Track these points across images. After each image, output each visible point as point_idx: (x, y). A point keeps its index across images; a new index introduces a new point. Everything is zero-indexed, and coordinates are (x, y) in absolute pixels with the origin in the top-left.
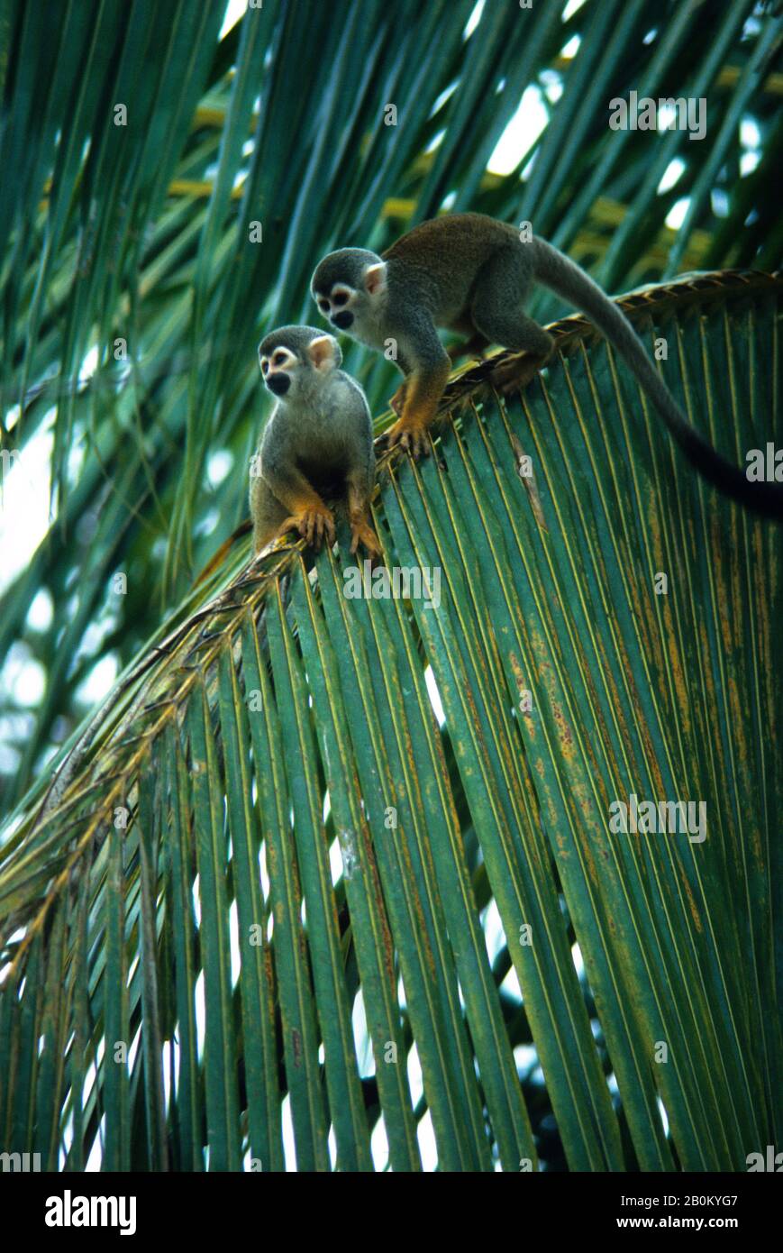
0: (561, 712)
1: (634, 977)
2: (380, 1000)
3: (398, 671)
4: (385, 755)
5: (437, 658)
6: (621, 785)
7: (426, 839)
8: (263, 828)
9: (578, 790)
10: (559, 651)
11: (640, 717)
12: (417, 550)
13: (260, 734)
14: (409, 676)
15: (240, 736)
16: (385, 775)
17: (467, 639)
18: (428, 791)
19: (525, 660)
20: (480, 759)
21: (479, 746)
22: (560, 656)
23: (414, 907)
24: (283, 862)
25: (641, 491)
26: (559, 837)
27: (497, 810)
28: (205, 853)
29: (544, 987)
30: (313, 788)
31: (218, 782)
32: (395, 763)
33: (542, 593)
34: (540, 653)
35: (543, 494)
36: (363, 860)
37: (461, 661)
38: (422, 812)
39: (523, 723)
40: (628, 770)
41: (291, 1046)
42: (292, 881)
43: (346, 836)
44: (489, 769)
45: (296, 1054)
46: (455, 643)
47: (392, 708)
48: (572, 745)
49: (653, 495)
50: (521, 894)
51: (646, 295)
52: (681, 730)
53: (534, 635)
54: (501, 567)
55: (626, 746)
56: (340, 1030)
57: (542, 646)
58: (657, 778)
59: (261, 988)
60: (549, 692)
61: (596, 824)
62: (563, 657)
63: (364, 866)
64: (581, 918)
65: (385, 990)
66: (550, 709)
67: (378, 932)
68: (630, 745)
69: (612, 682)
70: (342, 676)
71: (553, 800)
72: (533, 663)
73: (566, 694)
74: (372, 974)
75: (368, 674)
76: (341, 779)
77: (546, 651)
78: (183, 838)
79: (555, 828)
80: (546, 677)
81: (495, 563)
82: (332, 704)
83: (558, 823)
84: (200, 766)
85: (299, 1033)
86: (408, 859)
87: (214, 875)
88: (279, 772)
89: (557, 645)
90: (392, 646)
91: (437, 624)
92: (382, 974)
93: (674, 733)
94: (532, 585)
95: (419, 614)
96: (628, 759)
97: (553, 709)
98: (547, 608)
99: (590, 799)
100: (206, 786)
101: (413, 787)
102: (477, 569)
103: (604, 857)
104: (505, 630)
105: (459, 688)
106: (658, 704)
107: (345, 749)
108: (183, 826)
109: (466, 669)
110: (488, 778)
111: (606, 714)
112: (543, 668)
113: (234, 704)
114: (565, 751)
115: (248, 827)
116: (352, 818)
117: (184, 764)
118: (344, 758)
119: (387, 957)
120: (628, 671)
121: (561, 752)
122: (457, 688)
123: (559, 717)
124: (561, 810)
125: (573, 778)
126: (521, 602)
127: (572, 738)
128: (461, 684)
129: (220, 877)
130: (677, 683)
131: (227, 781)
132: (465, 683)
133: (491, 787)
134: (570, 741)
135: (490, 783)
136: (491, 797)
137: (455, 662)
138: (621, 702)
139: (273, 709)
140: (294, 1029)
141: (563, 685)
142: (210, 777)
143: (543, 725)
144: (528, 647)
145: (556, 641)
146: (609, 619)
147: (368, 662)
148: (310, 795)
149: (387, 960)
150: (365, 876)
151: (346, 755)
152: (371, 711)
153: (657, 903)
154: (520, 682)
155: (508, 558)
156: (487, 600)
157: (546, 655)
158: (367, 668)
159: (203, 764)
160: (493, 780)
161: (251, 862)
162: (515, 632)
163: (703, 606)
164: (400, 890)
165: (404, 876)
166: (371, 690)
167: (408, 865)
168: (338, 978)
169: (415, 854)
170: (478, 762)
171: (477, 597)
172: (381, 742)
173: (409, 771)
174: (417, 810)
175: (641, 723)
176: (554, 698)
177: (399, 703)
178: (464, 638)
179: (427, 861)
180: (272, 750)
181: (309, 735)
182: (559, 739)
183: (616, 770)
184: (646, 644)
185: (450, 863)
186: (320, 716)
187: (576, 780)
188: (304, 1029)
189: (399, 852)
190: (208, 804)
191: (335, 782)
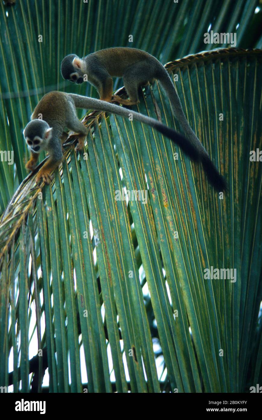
0: (164, 192)
1: (183, 280)
2: (107, 286)
3: (113, 177)
4: (108, 205)
5: (125, 173)
6: (182, 217)
7: (120, 233)
8: (70, 228)
9: (169, 218)
10: (165, 172)
11: (190, 196)
12: (120, 136)
13: (69, 197)
14: (116, 178)
15: (62, 198)
16: (108, 211)
17: (135, 167)
18: (121, 218)
19: (153, 175)
20: (138, 207)
21: (138, 203)
22: (165, 173)
23: (116, 256)
24: (77, 239)
25: (196, 120)
26: (161, 234)
27: (143, 224)
28: (52, 238)
29: (155, 284)
30: (86, 215)
31: (55, 214)
32: (111, 208)
33: (161, 152)
34: (159, 172)
35: (163, 119)
36: (101, 240)
37: (133, 174)
38: (119, 224)
39: (152, 196)
40: (185, 213)
41: (80, 300)
42: (80, 246)
43: (96, 231)
44: (141, 211)
45: (82, 302)
46: (131, 168)
47: (111, 189)
48: (167, 203)
49: (200, 121)
50: (150, 253)
51: (203, 54)
52: (204, 200)
53: (157, 166)
54: (147, 143)
55: (184, 205)
56: (94, 296)
57: (159, 170)
58: (194, 216)
59: (71, 282)
60: (161, 185)
61: (174, 230)
62: (166, 173)
63: (102, 242)
64: (166, 262)
65: (108, 283)
66: (161, 191)
67: (106, 263)
68: (186, 205)
69: (181, 183)
70: (95, 178)
71: (160, 222)
72: (156, 176)
73: (166, 186)
74: (104, 278)
75: (103, 178)
76: (95, 213)
77: (161, 171)
78: (45, 233)
79: (160, 232)
80: (160, 180)
81: (145, 142)
82: (92, 187)
83: (161, 230)
84: (49, 209)
85: (83, 296)
86: (115, 240)
87: (55, 245)
88: (75, 210)
89: (164, 170)
90: (111, 168)
91: (126, 162)
92: (107, 277)
93: (201, 201)
94: (157, 149)
95: (120, 158)
96: (185, 209)
97: (162, 191)
98: (162, 157)
99: (172, 221)
100: (52, 215)
101: (117, 216)
102: (139, 144)
103: (175, 240)
104: (148, 164)
105: (132, 183)
106: (197, 191)
107: (96, 202)
108: (44, 229)
109: (135, 177)
110: (140, 214)
111: (179, 193)
112: (159, 177)
113: (60, 188)
114: (165, 205)
115: (66, 229)
116: (98, 225)
117: (44, 208)
118: (95, 206)
119: (109, 272)
120: (187, 180)
121: (163, 205)
122: (131, 183)
123: (164, 193)
124: (162, 226)
125: (167, 214)
126: (153, 155)
127: (168, 201)
128: (133, 182)
129: (57, 246)
130: (204, 185)
131: (59, 213)
132: (134, 182)
133: (141, 217)
134: (167, 202)
135: (141, 215)
136: (141, 220)
137: (131, 174)
138: (184, 190)
139: (73, 189)
140: (81, 294)
141: (166, 183)
142: (53, 212)
143: (158, 197)
144: (155, 170)
145: (164, 168)
146: (182, 162)
147: (103, 173)
148: (85, 218)
149: (109, 273)
150: (102, 245)
151: (96, 204)
152: (104, 190)
153: (191, 258)
154: (152, 182)
155: (150, 140)
156: (142, 154)
157: (160, 173)
158: (103, 175)
159: (51, 208)
160: (142, 214)
161: (67, 240)
162: (151, 165)
163: (215, 159)
164: (112, 250)
165: (113, 245)
166: (104, 183)
167: (115, 241)
168: (94, 279)
169: (117, 238)
170: (137, 208)
171: (139, 152)
172: (107, 200)
173: (115, 211)
174: (118, 223)
175: (190, 197)
176: (162, 187)
177: (113, 188)
178: (135, 166)
179: (120, 240)
180: (73, 202)
181: (85, 198)
182: (163, 201)
183: (181, 212)
184: (194, 171)
185: (127, 242)
186: (88, 191)
187: (168, 215)
188: (84, 294)
189: (112, 237)
190: (52, 221)
191: (93, 214)
